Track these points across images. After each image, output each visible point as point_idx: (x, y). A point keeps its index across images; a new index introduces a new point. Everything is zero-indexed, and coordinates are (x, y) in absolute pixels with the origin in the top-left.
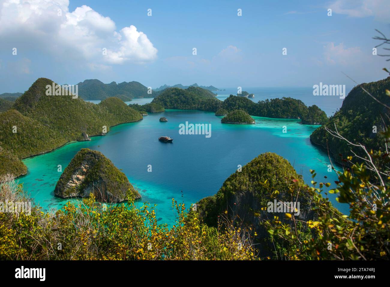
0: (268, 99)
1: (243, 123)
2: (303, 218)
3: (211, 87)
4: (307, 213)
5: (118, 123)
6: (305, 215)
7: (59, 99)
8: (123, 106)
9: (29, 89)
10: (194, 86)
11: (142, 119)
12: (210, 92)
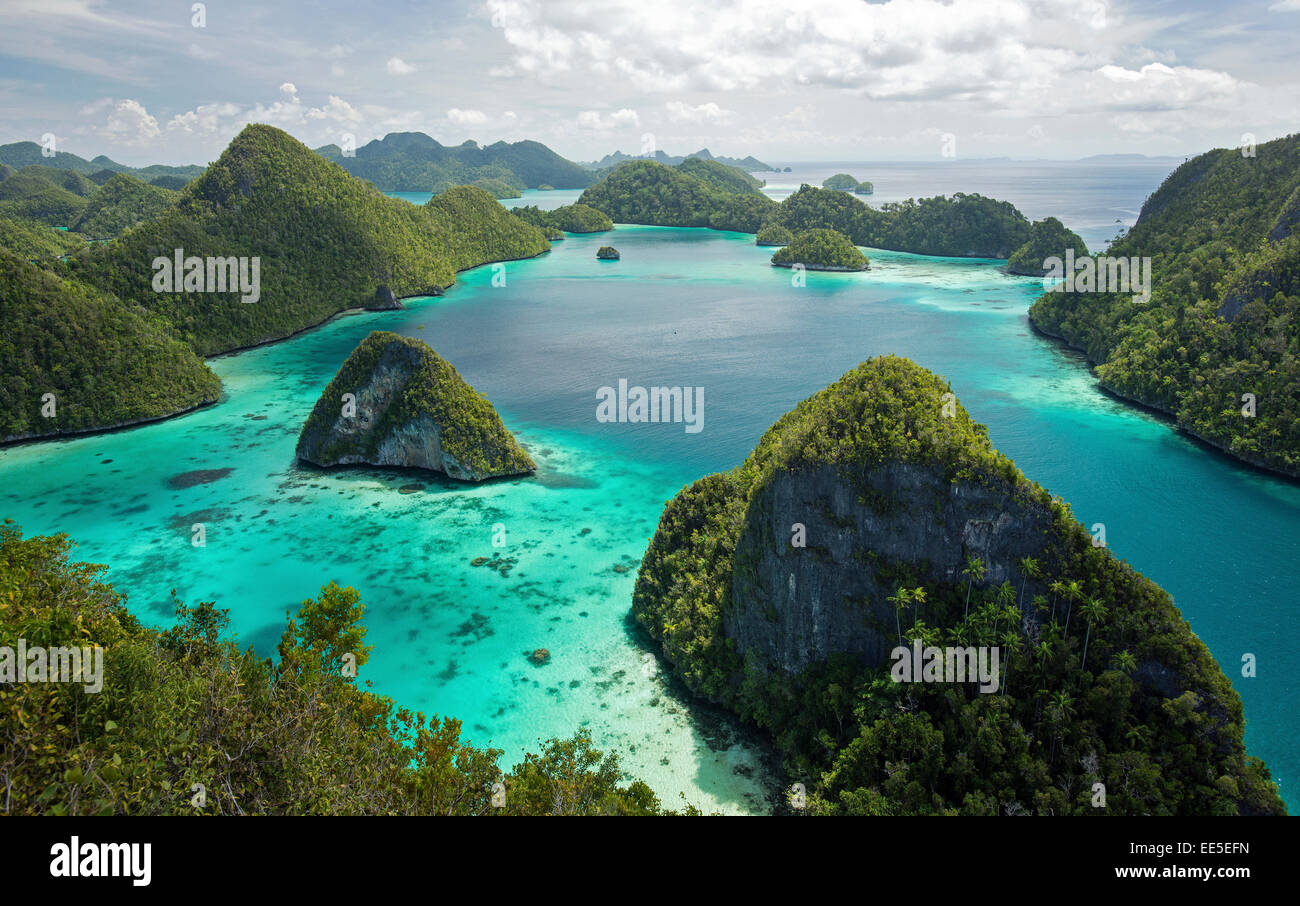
0: (911, 200)
1: (834, 268)
2: (979, 545)
3: (750, 161)
4: (990, 533)
5: (479, 260)
6: (983, 539)
7: (310, 189)
8: (495, 213)
9: (222, 157)
10: (699, 157)
11: (547, 251)
12: (747, 176)
